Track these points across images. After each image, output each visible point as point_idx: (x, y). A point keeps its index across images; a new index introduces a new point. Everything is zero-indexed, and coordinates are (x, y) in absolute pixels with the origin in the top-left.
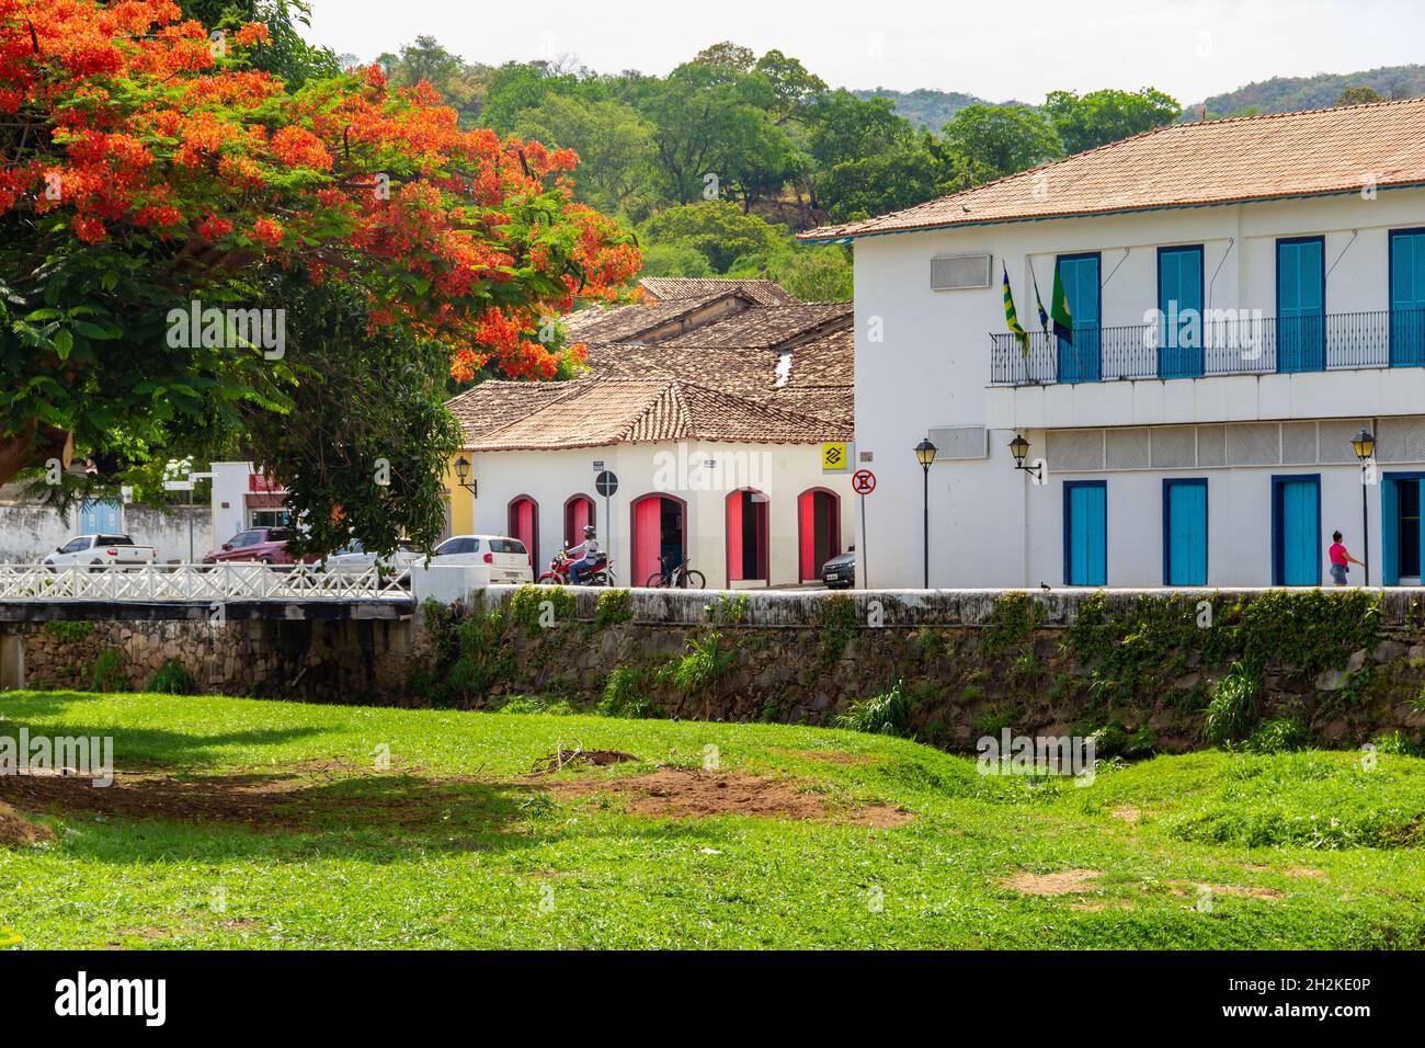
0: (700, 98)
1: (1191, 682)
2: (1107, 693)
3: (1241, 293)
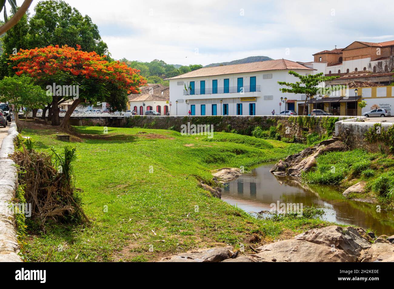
0: (153, 65)
3: (209, 86)
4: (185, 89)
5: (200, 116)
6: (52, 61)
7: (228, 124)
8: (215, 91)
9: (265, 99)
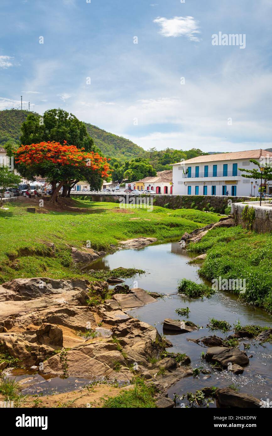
0: (191, 153)
1: (190, 203)
2: (184, 204)
3: (202, 170)
4: (183, 173)
5: (187, 195)
6: (39, 153)
7: (208, 202)
8: (206, 175)
9: (244, 183)
